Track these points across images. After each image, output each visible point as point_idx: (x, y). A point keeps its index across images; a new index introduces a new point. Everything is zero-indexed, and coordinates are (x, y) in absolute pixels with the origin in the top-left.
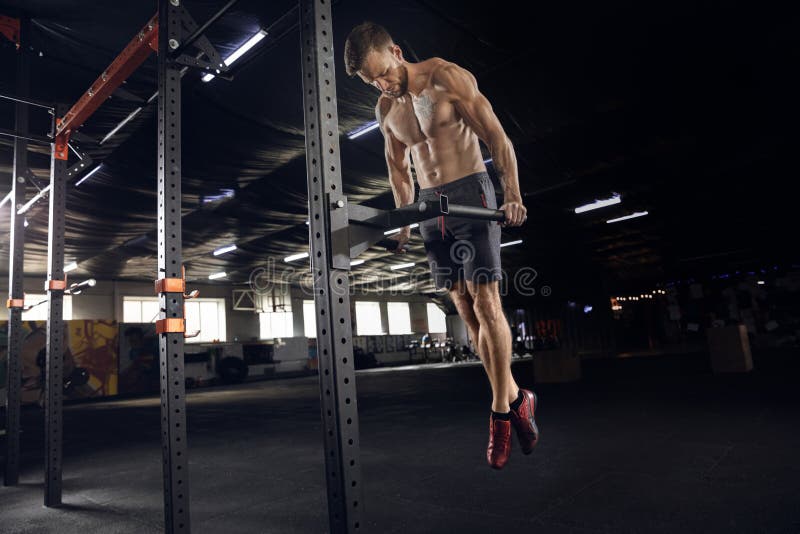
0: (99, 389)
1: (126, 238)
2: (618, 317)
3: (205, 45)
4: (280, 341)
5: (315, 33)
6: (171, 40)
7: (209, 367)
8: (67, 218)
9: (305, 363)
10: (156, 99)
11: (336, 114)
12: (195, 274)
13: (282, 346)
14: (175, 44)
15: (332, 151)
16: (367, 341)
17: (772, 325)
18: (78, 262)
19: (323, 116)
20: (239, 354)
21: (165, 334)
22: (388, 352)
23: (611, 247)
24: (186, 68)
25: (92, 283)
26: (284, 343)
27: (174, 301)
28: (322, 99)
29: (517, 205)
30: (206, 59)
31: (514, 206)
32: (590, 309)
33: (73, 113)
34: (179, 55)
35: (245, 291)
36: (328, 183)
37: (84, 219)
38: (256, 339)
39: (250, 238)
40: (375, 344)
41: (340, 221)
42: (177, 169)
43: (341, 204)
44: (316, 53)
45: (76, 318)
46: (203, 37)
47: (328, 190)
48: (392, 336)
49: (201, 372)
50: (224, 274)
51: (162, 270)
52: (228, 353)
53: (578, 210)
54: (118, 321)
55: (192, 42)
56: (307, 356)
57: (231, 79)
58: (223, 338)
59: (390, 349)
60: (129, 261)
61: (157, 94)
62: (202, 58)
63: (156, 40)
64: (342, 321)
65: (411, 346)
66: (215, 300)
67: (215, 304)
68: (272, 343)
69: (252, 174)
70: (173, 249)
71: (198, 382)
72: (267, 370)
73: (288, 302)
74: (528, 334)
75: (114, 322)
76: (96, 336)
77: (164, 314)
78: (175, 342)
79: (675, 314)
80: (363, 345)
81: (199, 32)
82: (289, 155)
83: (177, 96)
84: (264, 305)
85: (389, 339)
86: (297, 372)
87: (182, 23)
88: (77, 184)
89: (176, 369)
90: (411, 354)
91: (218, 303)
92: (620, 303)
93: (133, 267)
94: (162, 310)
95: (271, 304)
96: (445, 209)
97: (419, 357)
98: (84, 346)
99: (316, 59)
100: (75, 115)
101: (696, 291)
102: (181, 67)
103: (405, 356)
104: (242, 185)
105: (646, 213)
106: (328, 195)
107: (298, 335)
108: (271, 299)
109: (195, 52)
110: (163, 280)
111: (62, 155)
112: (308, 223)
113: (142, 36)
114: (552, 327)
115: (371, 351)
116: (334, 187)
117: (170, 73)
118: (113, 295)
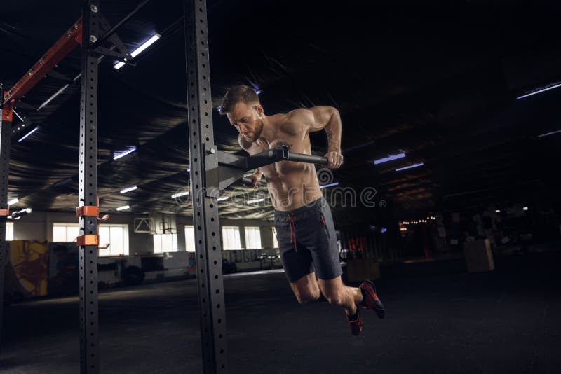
0: (33, 291)
1: (56, 181)
2: (404, 236)
3: (115, 40)
4: (168, 254)
5: (195, 32)
6: (92, 36)
7: (116, 274)
8: (11, 165)
9: (186, 270)
10: (79, 78)
11: (210, 88)
12: (107, 206)
13: (169, 258)
14: (94, 39)
15: (206, 114)
16: (230, 254)
17: (505, 240)
18: (19, 198)
19: (201, 89)
20: (138, 264)
21: (83, 246)
22: (245, 261)
23: (398, 187)
24: (103, 56)
25: (29, 210)
26: (171, 256)
27: (91, 223)
28: (200, 77)
29: (336, 153)
30: (117, 50)
31: (334, 154)
32: (385, 230)
33: (17, 88)
34: (97, 47)
35: (143, 219)
36: (204, 136)
37: (24, 166)
38: (151, 252)
39: (147, 181)
40: (236, 256)
41: (212, 163)
42: (94, 127)
43: (213, 151)
44: (196, 45)
45: (16, 239)
46: (115, 35)
47: (204, 141)
48: (248, 251)
49: (109, 277)
50: (128, 207)
51: (82, 200)
52: (130, 263)
53: (377, 162)
54: (49, 241)
55: (107, 37)
56: (187, 265)
57: (135, 65)
58: (126, 253)
59: (246, 260)
60: (58, 197)
61: (80, 74)
62: (114, 50)
63: (80, 36)
64: (213, 234)
65: (262, 257)
66: (121, 225)
67: (121, 228)
68: (162, 256)
69: (149, 135)
70: (91, 185)
71: (108, 285)
72: (158, 275)
73: (174, 226)
74: (342, 248)
75: (46, 242)
76: (31, 252)
77: (83, 232)
78: (91, 252)
79: (442, 233)
80: (228, 257)
81: (112, 31)
82: (175, 122)
83: (95, 76)
84: (157, 229)
85: (246, 253)
86: (180, 276)
87: (100, 23)
88: (20, 141)
89: (91, 272)
90: (261, 264)
91: (123, 227)
92: (405, 226)
93: (60, 201)
94: (82, 229)
95: (162, 228)
96: (287, 155)
97: (267, 265)
98: (22, 260)
99: (196, 49)
100: (18, 89)
101: (456, 218)
102: (98, 55)
103: (257, 264)
104: (141, 143)
105: (422, 164)
106: (204, 144)
107: (181, 250)
108: (161, 225)
109: (109, 45)
110: (83, 207)
111: (8, 117)
112: (189, 170)
113: (70, 33)
114: (359, 242)
115: (233, 260)
116: (208, 139)
117: (90, 59)
118: (45, 221)
